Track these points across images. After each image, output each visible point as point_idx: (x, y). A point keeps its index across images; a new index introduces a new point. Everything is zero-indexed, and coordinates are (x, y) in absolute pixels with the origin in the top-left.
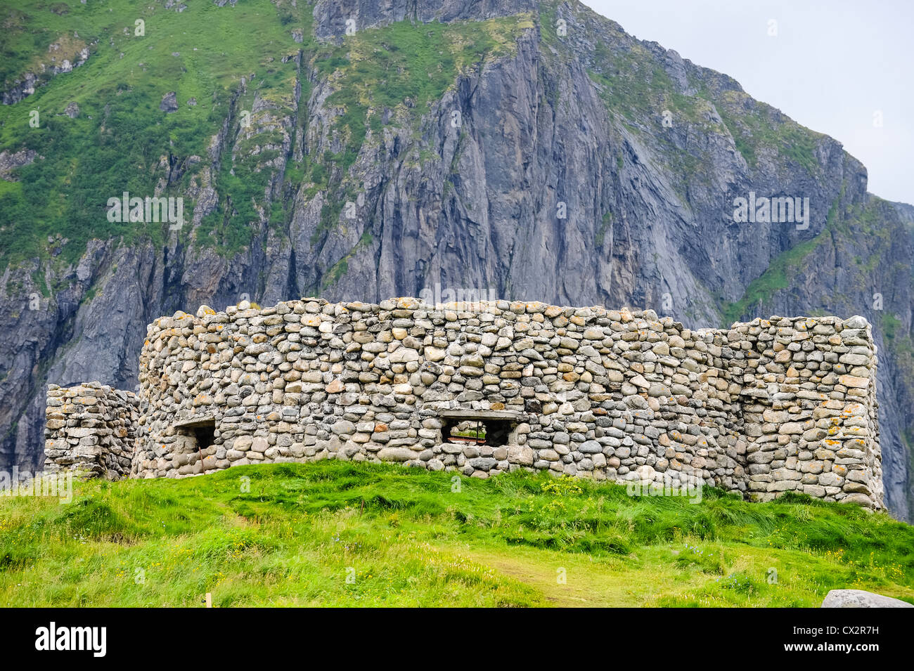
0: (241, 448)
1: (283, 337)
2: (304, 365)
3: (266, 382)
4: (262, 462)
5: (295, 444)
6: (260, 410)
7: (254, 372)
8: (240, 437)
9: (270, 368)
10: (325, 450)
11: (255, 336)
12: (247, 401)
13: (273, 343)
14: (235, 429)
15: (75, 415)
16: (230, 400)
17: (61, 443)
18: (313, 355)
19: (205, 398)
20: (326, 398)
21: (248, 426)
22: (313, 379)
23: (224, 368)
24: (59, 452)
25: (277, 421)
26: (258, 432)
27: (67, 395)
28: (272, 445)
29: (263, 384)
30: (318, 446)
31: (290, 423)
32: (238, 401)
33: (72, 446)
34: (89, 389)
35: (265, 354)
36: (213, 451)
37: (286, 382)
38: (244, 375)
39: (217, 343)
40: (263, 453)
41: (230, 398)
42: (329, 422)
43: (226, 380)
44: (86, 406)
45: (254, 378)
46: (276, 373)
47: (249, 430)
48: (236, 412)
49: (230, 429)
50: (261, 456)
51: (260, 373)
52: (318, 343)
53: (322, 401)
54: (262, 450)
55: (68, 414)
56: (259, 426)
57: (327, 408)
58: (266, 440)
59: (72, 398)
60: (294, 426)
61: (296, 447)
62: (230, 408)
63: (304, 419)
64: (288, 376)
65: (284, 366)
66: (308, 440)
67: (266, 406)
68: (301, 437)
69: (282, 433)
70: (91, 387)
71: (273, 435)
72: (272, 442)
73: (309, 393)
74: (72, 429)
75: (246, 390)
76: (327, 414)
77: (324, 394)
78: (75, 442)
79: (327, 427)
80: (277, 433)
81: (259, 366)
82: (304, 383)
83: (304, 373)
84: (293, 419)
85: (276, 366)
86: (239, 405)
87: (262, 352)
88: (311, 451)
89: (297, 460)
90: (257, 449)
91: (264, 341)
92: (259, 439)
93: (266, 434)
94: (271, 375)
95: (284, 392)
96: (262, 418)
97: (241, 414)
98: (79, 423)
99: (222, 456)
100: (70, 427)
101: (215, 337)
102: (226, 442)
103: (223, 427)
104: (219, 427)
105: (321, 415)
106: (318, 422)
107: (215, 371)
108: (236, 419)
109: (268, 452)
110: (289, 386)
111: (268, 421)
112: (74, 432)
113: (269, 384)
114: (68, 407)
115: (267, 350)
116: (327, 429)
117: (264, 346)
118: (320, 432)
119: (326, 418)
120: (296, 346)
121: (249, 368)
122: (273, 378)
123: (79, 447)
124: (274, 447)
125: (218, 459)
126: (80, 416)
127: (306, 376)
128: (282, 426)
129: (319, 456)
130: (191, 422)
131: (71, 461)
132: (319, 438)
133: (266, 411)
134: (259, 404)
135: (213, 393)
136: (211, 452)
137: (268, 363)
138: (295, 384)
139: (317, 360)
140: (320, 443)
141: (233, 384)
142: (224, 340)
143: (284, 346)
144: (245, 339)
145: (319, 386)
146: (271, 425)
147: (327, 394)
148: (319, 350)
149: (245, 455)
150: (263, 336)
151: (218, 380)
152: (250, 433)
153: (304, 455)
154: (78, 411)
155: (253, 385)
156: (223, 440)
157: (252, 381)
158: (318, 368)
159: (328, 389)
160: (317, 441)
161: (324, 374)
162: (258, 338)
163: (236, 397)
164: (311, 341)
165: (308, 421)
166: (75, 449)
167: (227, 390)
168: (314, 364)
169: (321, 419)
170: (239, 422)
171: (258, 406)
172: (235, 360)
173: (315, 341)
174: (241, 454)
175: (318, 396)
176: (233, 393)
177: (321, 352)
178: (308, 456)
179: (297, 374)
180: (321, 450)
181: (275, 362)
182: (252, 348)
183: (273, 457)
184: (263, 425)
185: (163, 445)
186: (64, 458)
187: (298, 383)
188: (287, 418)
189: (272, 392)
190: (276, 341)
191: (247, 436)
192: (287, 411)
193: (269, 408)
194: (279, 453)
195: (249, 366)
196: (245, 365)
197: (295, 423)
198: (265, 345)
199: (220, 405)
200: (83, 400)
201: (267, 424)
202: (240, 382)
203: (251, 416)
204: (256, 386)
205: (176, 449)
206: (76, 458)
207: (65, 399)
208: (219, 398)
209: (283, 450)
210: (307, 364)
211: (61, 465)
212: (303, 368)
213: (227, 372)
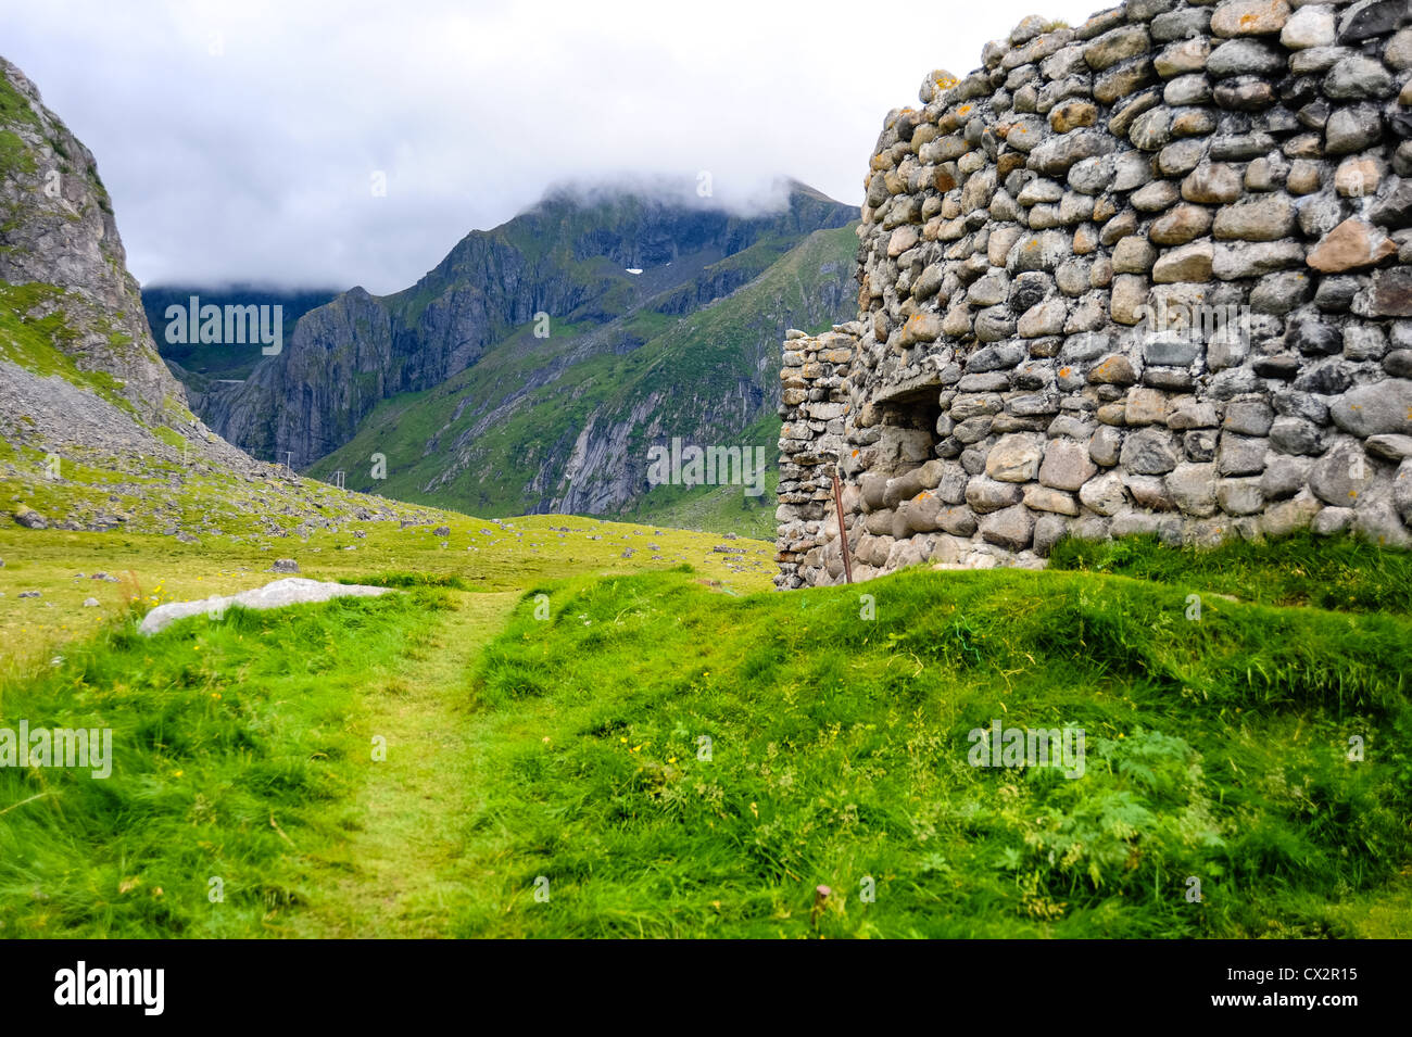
0: (1007, 474)
1: (1147, 97)
2: (1222, 181)
3: (1088, 255)
4: (1072, 526)
5: (1184, 469)
6: (1071, 349)
7: (1055, 226)
8: (1006, 439)
9: (1102, 206)
10: (1304, 495)
11: (1056, 111)
12: (1031, 321)
13: (1115, 122)
14: (993, 411)
15: (821, 381)
16: (985, 320)
17: (801, 428)
18: (1259, 138)
19: (924, 321)
20: (1308, 295)
21: (1027, 403)
22: (1256, 226)
23: (972, 227)
24: (797, 444)
25: (1123, 383)
26: (1063, 422)
27: (810, 348)
28: (1102, 469)
29: (1080, 262)
30: (1277, 479)
31: (1168, 389)
32: (1006, 324)
33: (817, 434)
34: (841, 336)
35: (1088, 163)
36: (933, 479)
37: (1158, 246)
38: (1026, 239)
39: (955, 159)
40: (1075, 494)
41: (983, 314)
42: (1323, 385)
43: (977, 262)
44: (836, 364)
45: (1053, 245)
46: (1121, 221)
47: (1033, 416)
48: (996, 356)
49: (979, 412)
50: (1066, 503)
51: (1071, 227)
52: (1276, 92)
53: (1294, 304)
54: (1069, 484)
55: (811, 380)
56: (1067, 402)
57: (1313, 328)
58: (1083, 449)
59: (817, 352)
60: (1183, 403)
61: (1189, 478)
62: (983, 345)
63: (1221, 377)
64: (1162, 225)
65: (1153, 194)
66: (1234, 453)
67: (1090, 337)
68: (1207, 442)
69: (1139, 426)
70: (844, 332)
71: (1109, 435)
72: (1106, 457)
73: (1239, 280)
74: (817, 405)
75: (1028, 285)
76: (1312, 353)
77: (1299, 280)
78: (819, 427)
79: (1313, 403)
80: (1123, 425)
81: (1071, 206)
82: (1221, 248)
83: (1224, 212)
84: (1178, 375)
85: (1122, 198)
86: (1008, 336)
87: (1077, 159)
88: (1243, 496)
89: (1190, 527)
90: (1054, 479)
91: (1084, 121)
92: (1063, 445)
93: (1084, 429)
94: (1105, 230)
95: (1151, 283)
96: (1074, 375)
97: (1012, 366)
98: (827, 395)
99: (953, 494)
100: (813, 402)
101: (953, 144)
102: (968, 453)
103: (959, 403)
104: (949, 406)
105: (1291, 357)
106: (1274, 385)
107: (952, 241)
108: (997, 378)
109: (1089, 492)
110: (1168, 260)
111: (1095, 383)
112: (820, 410)
113: (1100, 262)
114: (811, 367)
115: (1096, 151)
116: (1313, 412)
117: (1082, 137)
118: (1283, 424)
119: (1309, 370)
120: (1195, 118)
121: (1039, 215)
122: (1114, 240)
123: (825, 438)
124: (1112, 476)
125: (946, 503)
126: (827, 382)
127: (1229, 218)
128: (1143, 401)
129: (1281, 518)
130: (899, 389)
131: (813, 460)
132: (1280, 445)
133: (1088, 351)
134: (1069, 327)
135: (943, 308)
136: (927, 481)
137: (1096, 193)
138: (1187, 252)
139: (1275, 156)
140: (1283, 468)
141: (992, 271)
142: (974, 145)
143: (1153, 125)
144: (1029, 125)
145: (1282, 250)
146: (1104, 399)
147: (1316, 276)
148: (1279, 120)
149: (1020, 495)
150: (1080, 107)
151: (956, 265)
152: (1039, 425)
153: (1219, 511)
154: (824, 375)
155: (1050, 270)
156: (960, 446)
157: (1048, 257)
158: (1279, 183)
159: (1317, 256)
160: (1270, 458)
161: (1300, 203)
162: (1065, 113)
163: (1001, 310)
164: (1249, 88)
165: (1237, 383)
166: (820, 440)
167: (976, 291)
168: (1259, 172)
169: (1288, 374)
170: (1004, 388)
171: (1064, 336)
172: (1001, 198)
173: (1266, 89)
174: (1007, 491)
175: (1277, 287)
176: (992, 299)
177: (1290, 123)
178: (1232, 514)
179: (1195, 216)
180: (1286, 495)
181: (1121, 184)
182: (1048, 150)
183: (1108, 508)
184: (1075, 400)
185: (855, 447)
186: (805, 454)
187: (1203, 248)
188: (1157, 373)
189: (1108, 286)
190: (1123, 114)
191: (1025, 435)
192: (1159, 348)
193: (1101, 340)
194: (1129, 496)
195: (1040, 208)
196: (1028, 206)
197: (1187, 389)
198: (1089, 133)
199: (961, 339)
200: (831, 355)
201: (1090, 396)
202: (1012, 260)
203: (1043, 371)
204: (1060, 271)
205: (878, 461)
206: (821, 455)
207: (808, 353)
208: (956, 319)
209: (1146, 486)
210: (1234, 176)
211: (802, 466)
212: (1219, 188)
213: (979, 239)
